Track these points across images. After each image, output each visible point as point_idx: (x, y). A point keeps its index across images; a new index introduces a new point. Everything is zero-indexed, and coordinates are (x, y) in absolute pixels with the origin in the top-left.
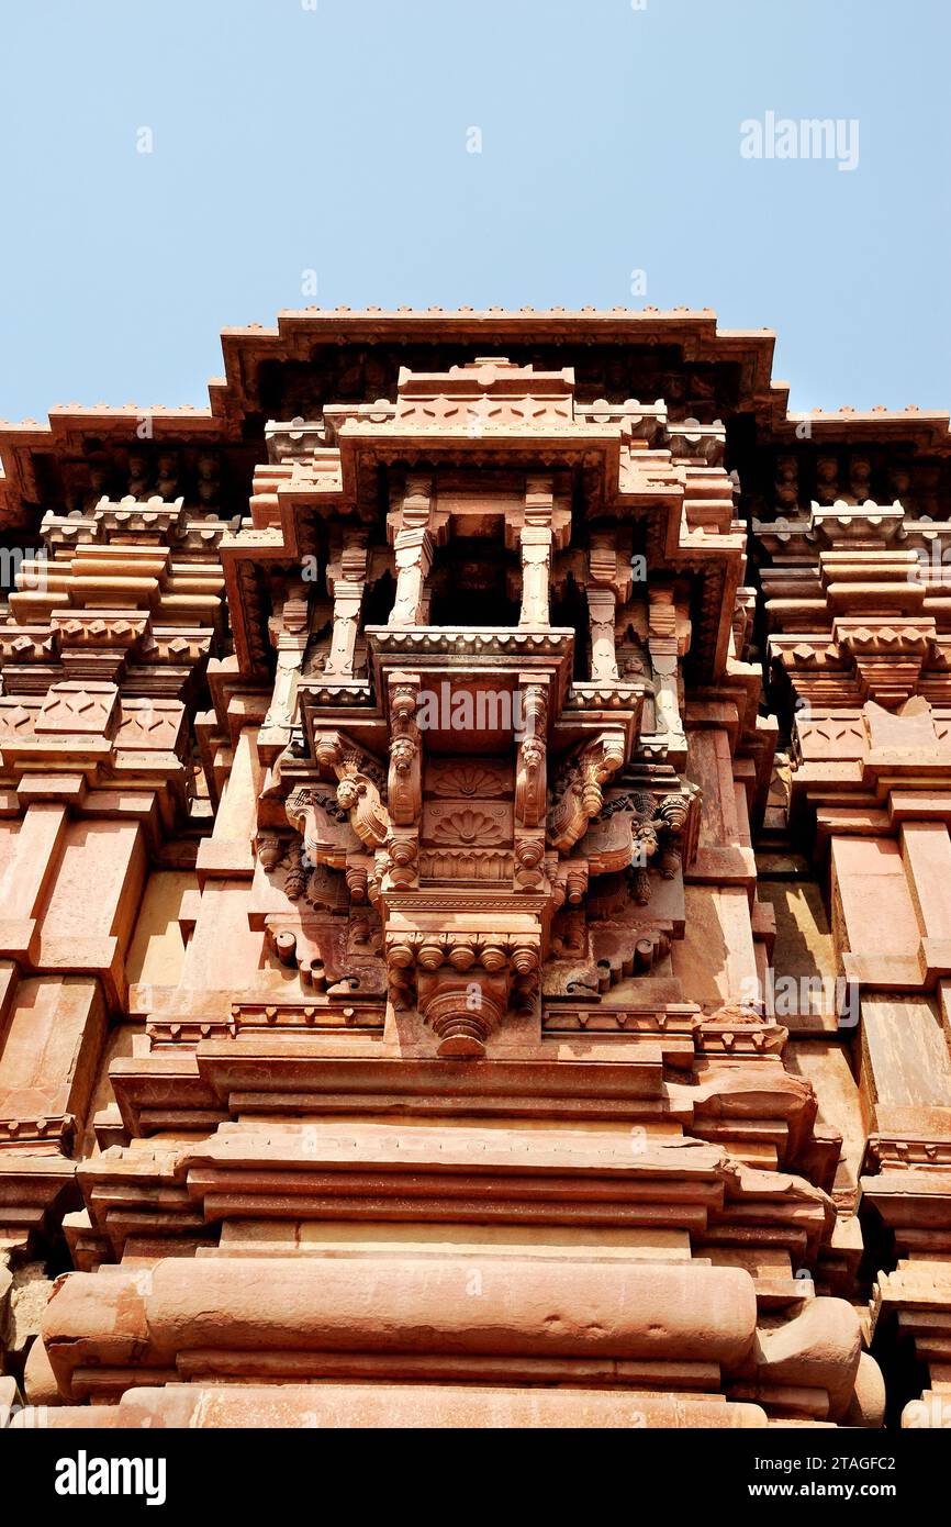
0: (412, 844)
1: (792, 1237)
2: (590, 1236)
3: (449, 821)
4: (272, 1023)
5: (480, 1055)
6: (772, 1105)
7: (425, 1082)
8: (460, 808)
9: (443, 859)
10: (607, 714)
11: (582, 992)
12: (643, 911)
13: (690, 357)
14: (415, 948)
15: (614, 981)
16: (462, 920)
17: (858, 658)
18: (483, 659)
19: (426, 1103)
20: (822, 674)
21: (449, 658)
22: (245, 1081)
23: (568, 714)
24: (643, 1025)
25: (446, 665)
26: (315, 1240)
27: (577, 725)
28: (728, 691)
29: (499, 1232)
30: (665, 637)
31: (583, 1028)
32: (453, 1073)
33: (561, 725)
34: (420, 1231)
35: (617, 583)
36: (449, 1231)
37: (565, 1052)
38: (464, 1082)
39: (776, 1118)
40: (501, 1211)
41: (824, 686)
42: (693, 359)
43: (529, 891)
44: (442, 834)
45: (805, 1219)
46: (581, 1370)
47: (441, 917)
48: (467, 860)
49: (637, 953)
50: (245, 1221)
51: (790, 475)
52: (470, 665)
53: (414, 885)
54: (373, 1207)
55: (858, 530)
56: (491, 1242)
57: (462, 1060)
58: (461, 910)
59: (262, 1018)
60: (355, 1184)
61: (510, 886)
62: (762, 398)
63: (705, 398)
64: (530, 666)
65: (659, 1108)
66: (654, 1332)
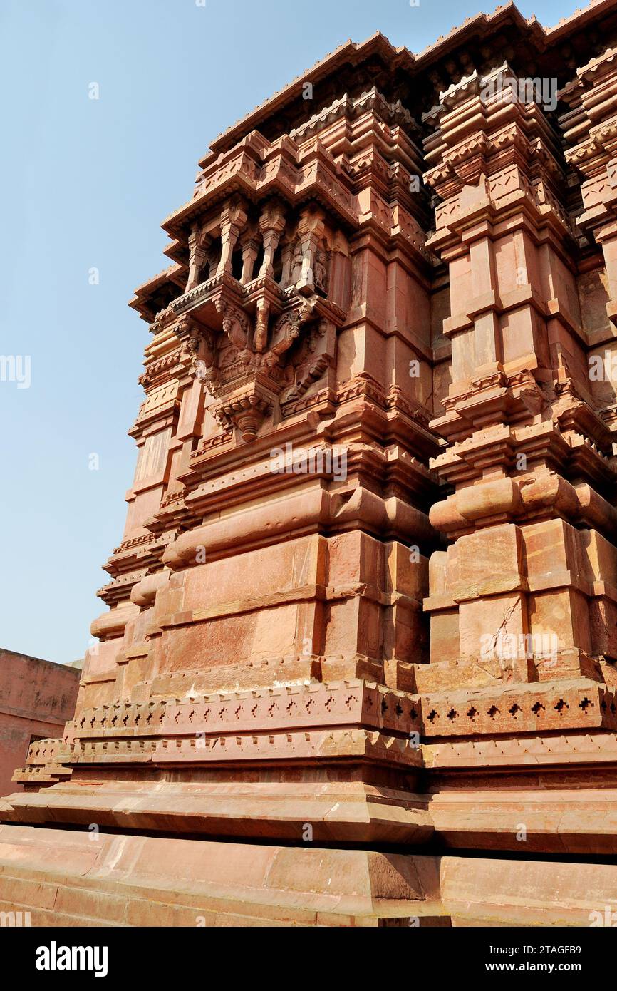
0: (212, 373)
1: (356, 467)
2: (293, 489)
3: (227, 356)
4: (213, 445)
5: (256, 438)
6: (352, 418)
7: (247, 452)
8: (229, 350)
9: (228, 372)
10: (256, 293)
11: (291, 398)
12: (313, 355)
13: (354, 64)
14: (222, 409)
15: (306, 387)
16: (236, 392)
17: (455, 168)
18: (201, 299)
19: (250, 459)
20: (447, 182)
21: (193, 303)
22: (204, 469)
23: (245, 299)
24: (313, 402)
25: (193, 306)
26: (224, 515)
27: (248, 302)
28: (363, 231)
29: (269, 497)
30: (306, 233)
31: (295, 411)
32: (252, 446)
33: (245, 304)
34: (249, 503)
35: (272, 226)
36: (256, 501)
37: (280, 427)
38: (256, 448)
39: (356, 422)
40: (265, 490)
41: (449, 187)
42: (356, 64)
43: (249, 374)
44: (226, 363)
45: (356, 460)
46: (282, 537)
47: (226, 396)
48: (234, 369)
49: (310, 374)
50: (207, 515)
51: (435, 81)
52: (199, 302)
53: (219, 386)
54: (234, 501)
55: (461, 95)
56: (267, 501)
57: (251, 441)
58: (234, 389)
59: (211, 445)
60: (226, 495)
61: (244, 375)
62: (396, 60)
63: (379, 72)
64: (215, 293)
65: (314, 434)
66: (295, 520)
